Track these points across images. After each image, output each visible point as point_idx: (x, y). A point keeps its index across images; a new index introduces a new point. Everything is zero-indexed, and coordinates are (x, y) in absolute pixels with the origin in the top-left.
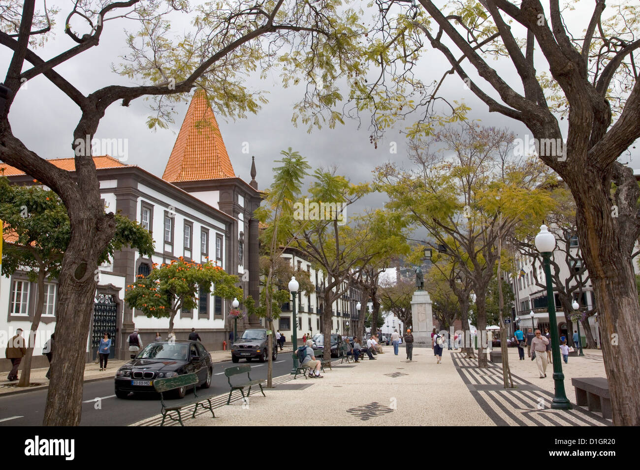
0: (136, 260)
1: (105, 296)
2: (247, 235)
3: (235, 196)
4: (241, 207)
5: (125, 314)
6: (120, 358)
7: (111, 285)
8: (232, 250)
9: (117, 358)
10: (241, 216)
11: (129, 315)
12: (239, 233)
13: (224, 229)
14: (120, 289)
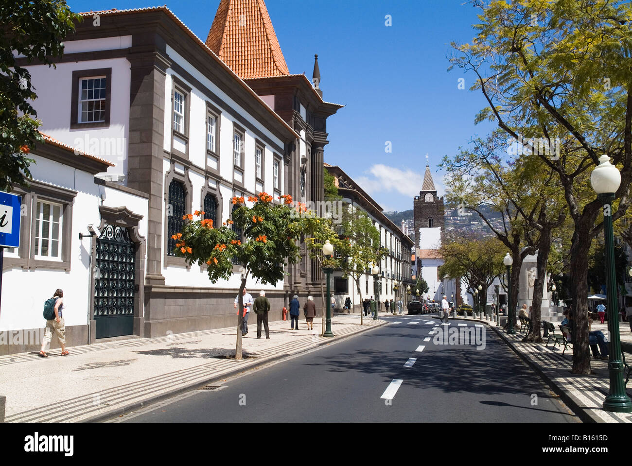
0: (164, 172)
1: (114, 228)
2: (309, 163)
3: (297, 104)
4: (302, 123)
5: (149, 260)
6: (142, 333)
7: (125, 209)
8: (293, 179)
9: (138, 334)
10: (303, 134)
11: (155, 263)
12: (301, 157)
13: (283, 148)
14: (141, 218)
